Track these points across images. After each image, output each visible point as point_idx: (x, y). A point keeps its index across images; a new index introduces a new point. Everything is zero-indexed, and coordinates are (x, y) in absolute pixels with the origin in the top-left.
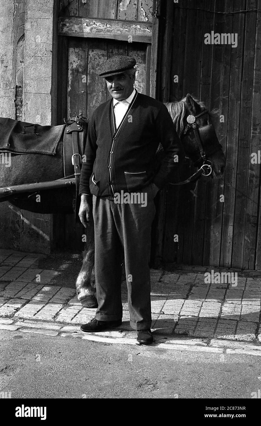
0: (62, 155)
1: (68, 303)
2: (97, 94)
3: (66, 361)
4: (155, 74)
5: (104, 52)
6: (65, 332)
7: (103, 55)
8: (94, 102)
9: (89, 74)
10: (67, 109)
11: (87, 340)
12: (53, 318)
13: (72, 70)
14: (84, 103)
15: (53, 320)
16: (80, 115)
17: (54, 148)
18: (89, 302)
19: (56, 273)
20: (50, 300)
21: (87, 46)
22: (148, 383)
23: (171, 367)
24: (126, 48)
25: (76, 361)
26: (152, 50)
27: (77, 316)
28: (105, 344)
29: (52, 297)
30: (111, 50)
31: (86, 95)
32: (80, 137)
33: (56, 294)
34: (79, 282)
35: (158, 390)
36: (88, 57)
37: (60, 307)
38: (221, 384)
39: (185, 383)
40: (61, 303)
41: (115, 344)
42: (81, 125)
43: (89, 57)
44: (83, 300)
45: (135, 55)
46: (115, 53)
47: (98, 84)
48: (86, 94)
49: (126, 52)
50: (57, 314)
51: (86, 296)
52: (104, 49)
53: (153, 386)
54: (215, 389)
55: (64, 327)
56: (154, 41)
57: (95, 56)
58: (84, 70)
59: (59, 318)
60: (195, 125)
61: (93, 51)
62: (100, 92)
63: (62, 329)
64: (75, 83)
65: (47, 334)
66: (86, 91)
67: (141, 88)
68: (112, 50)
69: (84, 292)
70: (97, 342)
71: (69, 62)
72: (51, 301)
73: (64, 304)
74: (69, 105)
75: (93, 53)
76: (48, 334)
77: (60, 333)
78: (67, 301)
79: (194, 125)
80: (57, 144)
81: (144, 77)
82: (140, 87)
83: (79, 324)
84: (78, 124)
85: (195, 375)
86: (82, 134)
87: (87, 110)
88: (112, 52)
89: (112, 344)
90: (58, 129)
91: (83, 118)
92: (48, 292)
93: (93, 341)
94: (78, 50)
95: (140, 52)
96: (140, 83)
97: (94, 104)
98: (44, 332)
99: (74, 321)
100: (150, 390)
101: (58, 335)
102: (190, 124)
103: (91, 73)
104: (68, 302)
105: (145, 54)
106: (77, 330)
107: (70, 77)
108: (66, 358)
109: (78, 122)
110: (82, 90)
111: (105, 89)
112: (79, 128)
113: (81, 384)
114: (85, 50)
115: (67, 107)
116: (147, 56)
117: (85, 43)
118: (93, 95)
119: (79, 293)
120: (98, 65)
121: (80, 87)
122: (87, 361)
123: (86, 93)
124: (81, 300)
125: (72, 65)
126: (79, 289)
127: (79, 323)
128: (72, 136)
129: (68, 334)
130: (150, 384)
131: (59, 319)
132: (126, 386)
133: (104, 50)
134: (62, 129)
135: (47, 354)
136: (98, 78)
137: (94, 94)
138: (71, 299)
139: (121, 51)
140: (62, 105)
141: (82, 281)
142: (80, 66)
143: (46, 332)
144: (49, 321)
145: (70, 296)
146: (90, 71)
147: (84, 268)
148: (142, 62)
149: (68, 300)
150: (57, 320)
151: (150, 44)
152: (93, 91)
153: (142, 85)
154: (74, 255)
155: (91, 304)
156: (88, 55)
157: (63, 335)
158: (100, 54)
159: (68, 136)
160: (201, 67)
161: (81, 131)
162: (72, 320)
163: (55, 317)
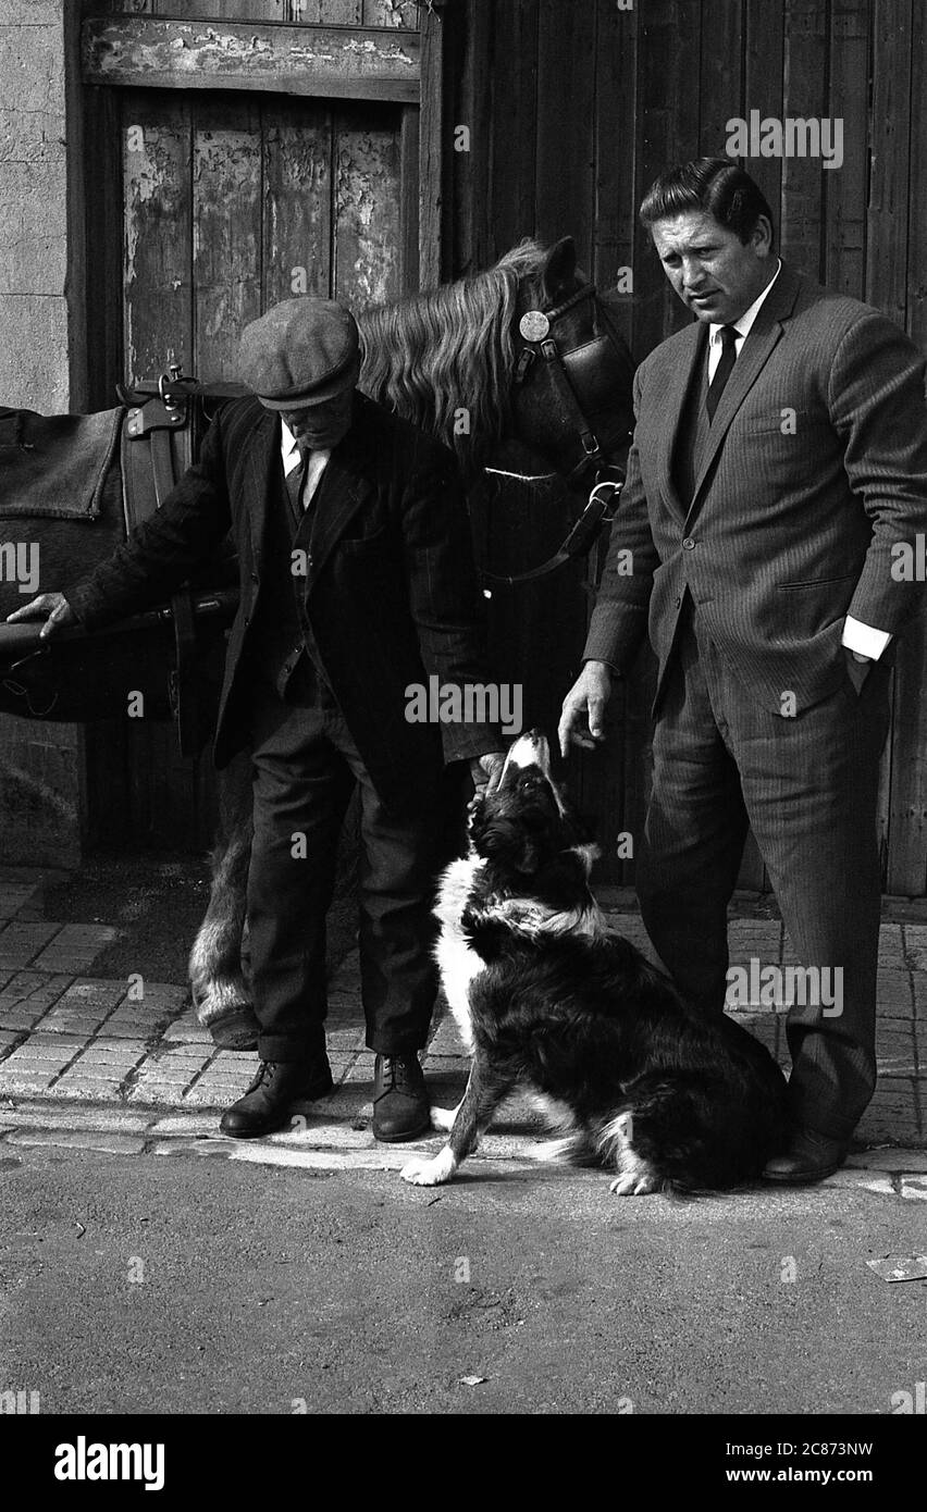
0: (120, 519)
1: (165, 1036)
2: (228, 291)
3: (185, 1242)
4: (437, 214)
5: (249, 138)
6: (167, 1139)
7: (246, 151)
8: (219, 317)
9: (199, 219)
10: (122, 347)
11: (247, 1162)
12: (117, 1092)
13: (139, 207)
14: (185, 325)
15: (117, 1098)
16: (173, 370)
17: (94, 494)
18: (240, 1031)
19: (109, 934)
20: (99, 1028)
21: (188, 119)
22: (484, 1302)
23: (557, 1242)
24: (328, 124)
25: (218, 1240)
26: (423, 128)
27: (201, 1080)
28: (314, 1174)
29: (107, 1019)
30: (273, 132)
31: (189, 297)
32: (179, 448)
33: (117, 1006)
34: (202, 961)
35: (522, 1323)
36: (192, 160)
37: (137, 1050)
38: (739, 1291)
39: (613, 1294)
40: (139, 1039)
41: (347, 1171)
42: (179, 408)
43: (198, 159)
44: (217, 1023)
45: (360, 149)
46: (290, 141)
47: (230, 252)
48: (189, 293)
49: (325, 138)
50: (131, 1078)
51: (228, 1010)
52: (250, 129)
53: (500, 1311)
54: (721, 1309)
55: (161, 1122)
56: (429, 94)
57: (217, 155)
58: (181, 205)
59: (137, 1090)
60: (551, 345)
61: (209, 137)
62: (239, 281)
63: (154, 1128)
64: (150, 254)
65: (103, 1149)
66: (189, 280)
67: (384, 265)
68: (278, 132)
69: (217, 997)
70: (286, 1168)
71: (128, 178)
72: (104, 1034)
73: (151, 1039)
74: (129, 331)
75: (208, 145)
76: (108, 1148)
77: (151, 1142)
78: (158, 1030)
79: (548, 344)
80: (101, 480)
81: (394, 224)
82: (382, 260)
83: (210, 1107)
84: (167, 404)
85: (644, 1266)
86: (185, 440)
87: (192, 349)
88: (278, 140)
89: (336, 1172)
90: (99, 425)
91: (184, 380)
92: (89, 1002)
93: (270, 1166)
94: (157, 135)
95: (378, 136)
96: (381, 246)
97: (220, 329)
98: (94, 1142)
99: (192, 1098)
100: (491, 1324)
101: (143, 1150)
102: (531, 343)
103: (206, 216)
104: (164, 1033)
105: (394, 143)
106: (209, 1130)
107: (132, 234)
108: (182, 1228)
109: (167, 396)
110: (177, 279)
111: (256, 273)
112: (172, 416)
113: (247, 1318)
114: (181, 134)
115: (122, 341)
116: (402, 149)
117: (182, 110)
118: (212, 296)
119: (201, 1000)
120: (229, 186)
121: (168, 265)
122: (259, 1237)
123: (189, 289)
124: (209, 1025)
125: (136, 189)
126: (199, 986)
127: (210, 1104)
128: (150, 448)
129: (179, 1146)
130: (491, 1306)
131: (139, 1092)
132: (408, 1317)
133: (251, 134)
134: (112, 424)
135: (116, 1218)
136: (231, 232)
137: (219, 290)
138: (171, 1023)
139: (310, 134)
140: (107, 332)
141: (212, 957)
142: (166, 190)
143: (101, 1141)
144: (103, 1102)
145: (169, 1013)
146: (201, 208)
147: (215, 911)
148: (386, 171)
149: (163, 1027)
150: (133, 1098)
151: (416, 107)
152: (215, 280)
153: (387, 255)
154: (167, 867)
155: (245, 1037)
156: (193, 151)
157: (163, 1150)
158: (234, 148)
159: (135, 447)
160: (594, 186)
161: (182, 428)
162: (184, 1093)
163: (123, 1088)
